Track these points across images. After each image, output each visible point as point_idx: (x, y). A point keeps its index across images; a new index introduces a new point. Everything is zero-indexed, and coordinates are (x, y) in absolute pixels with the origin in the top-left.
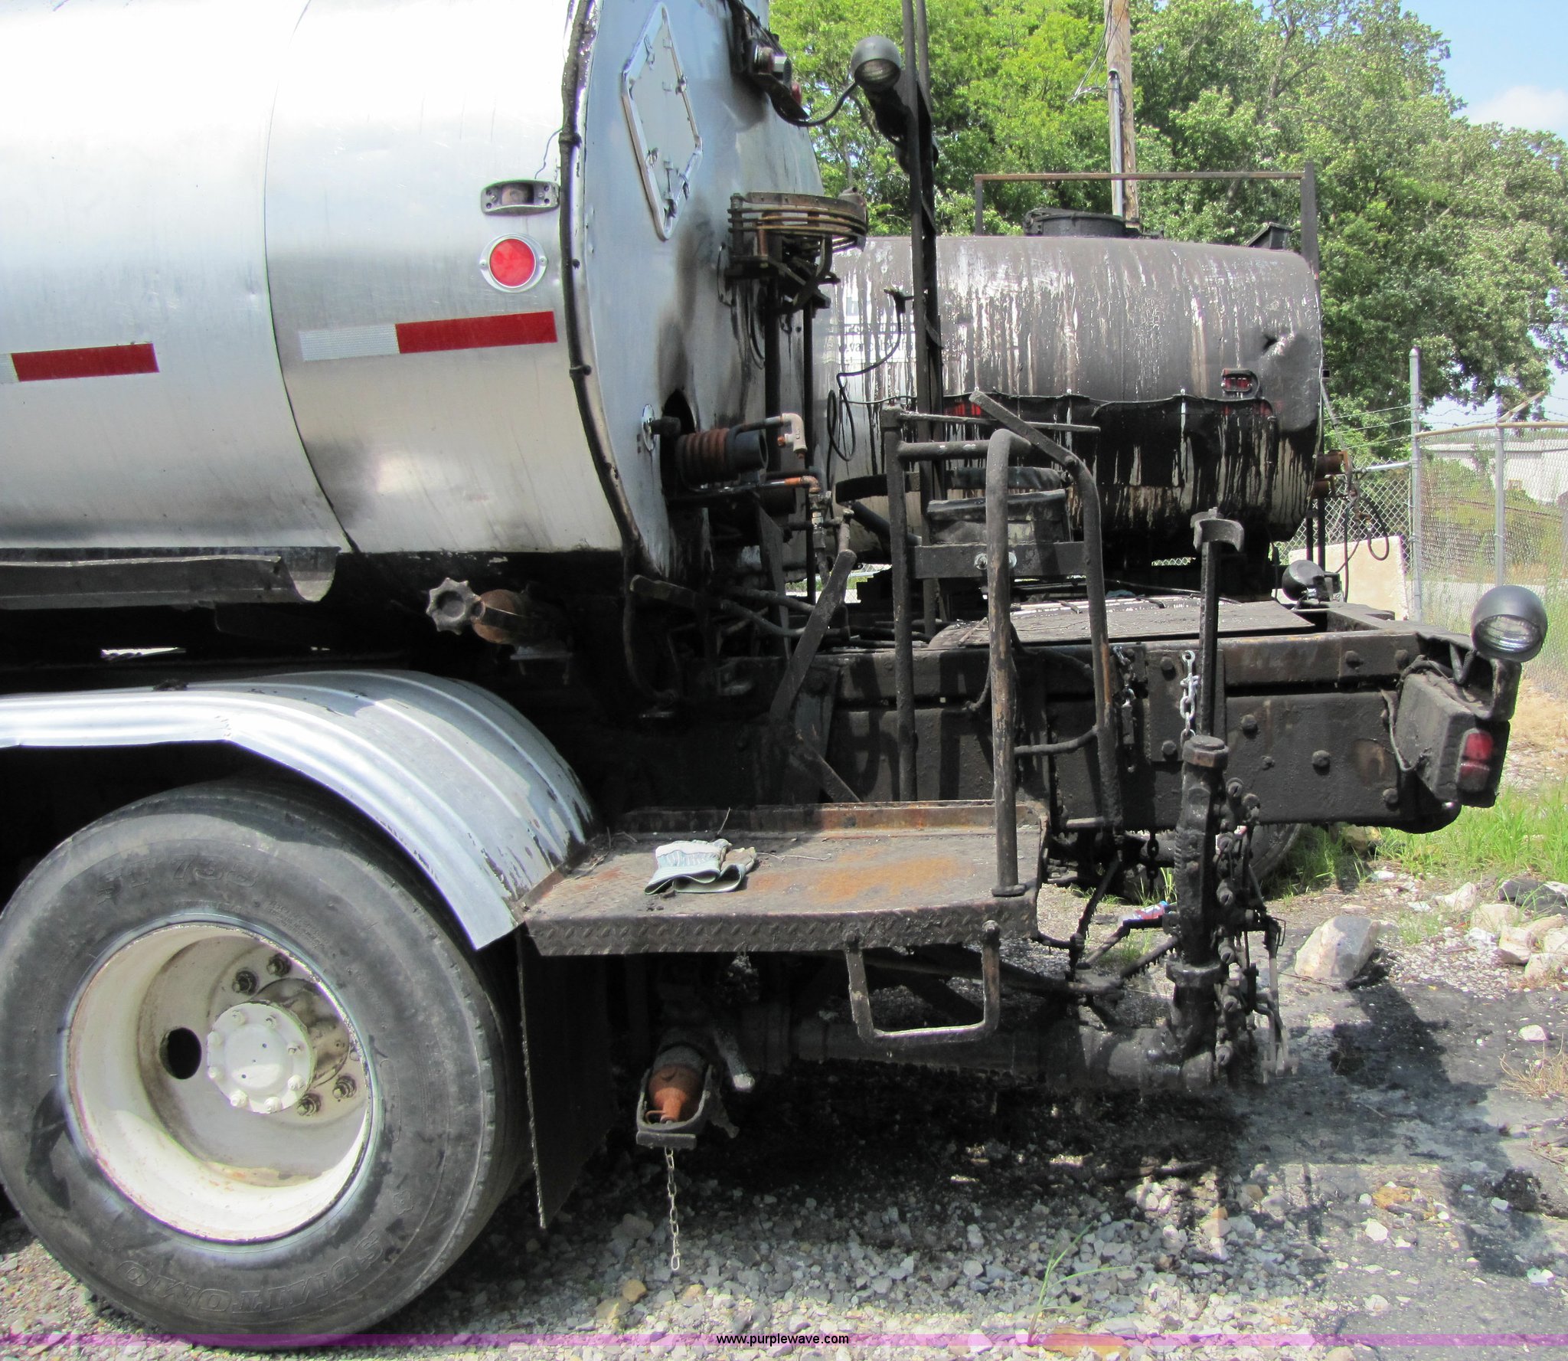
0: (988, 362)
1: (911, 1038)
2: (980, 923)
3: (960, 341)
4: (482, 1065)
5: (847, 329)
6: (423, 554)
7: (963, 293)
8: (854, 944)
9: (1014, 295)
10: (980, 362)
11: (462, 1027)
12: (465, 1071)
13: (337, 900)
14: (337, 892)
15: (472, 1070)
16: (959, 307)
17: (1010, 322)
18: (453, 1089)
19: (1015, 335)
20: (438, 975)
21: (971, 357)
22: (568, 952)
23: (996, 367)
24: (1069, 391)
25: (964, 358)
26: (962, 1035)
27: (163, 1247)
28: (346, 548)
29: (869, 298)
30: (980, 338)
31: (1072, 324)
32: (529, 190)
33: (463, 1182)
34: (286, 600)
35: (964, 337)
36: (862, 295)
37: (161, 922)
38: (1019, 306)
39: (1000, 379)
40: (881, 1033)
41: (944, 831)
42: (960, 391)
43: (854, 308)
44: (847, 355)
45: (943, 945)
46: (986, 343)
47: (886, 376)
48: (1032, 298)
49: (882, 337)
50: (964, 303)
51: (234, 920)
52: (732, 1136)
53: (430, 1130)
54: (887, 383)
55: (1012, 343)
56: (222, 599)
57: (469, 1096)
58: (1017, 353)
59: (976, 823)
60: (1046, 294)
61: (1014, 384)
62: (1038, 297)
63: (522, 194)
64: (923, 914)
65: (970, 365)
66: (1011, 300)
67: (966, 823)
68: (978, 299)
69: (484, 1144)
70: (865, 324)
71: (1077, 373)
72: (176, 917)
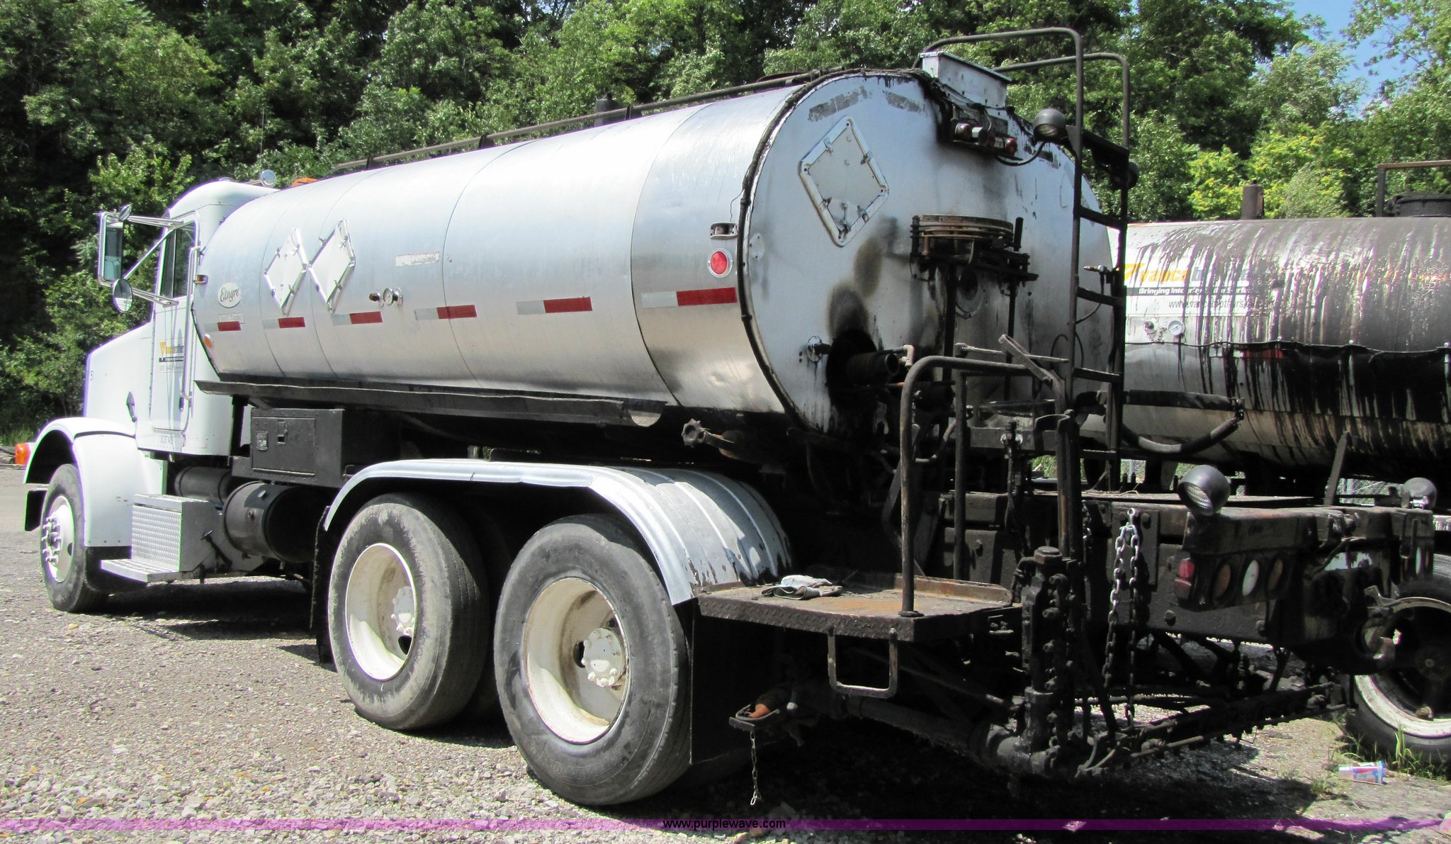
0: (1290, 318)
1: (854, 689)
2: (889, 629)
3: (1270, 302)
4: (674, 670)
5: (1190, 291)
6: (709, 409)
7: (1282, 263)
8: (831, 630)
9: (1320, 266)
10: (1284, 318)
11: (668, 648)
12: (666, 671)
13: (625, 573)
14: (627, 570)
15: (669, 671)
16: (1275, 276)
17: (1312, 287)
18: (659, 678)
19: (1313, 297)
20: (661, 620)
21: (1277, 313)
22: (712, 615)
23: (1295, 322)
24: (1351, 342)
25: (1272, 314)
26: (878, 692)
27: (544, 737)
28: (674, 403)
29: (1211, 268)
30: (1287, 299)
31: (1360, 289)
32: (726, 228)
33: (658, 730)
34: (629, 424)
35: (1274, 299)
36: (1207, 266)
37: (563, 576)
38: (1322, 275)
39: (1298, 331)
40: (840, 684)
41: (959, 598)
42: (1268, 339)
43: (1198, 275)
44: (1187, 310)
45: (870, 639)
46: (1290, 303)
47: (1214, 326)
48: (1334, 268)
49: (1214, 297)
50: (1280, 272)
51: (589, 578)
52: (799, 745)
53: (646, 698)
54: (1214, 331)
55: (1310, 303)
56: (608, 422)
57: (665, 684)
58: (1313, 311)
59: (979, 597)
60: (1345, 265)
61: (1308, 336)
62: (1339, 268)
63: (721, 230)
64: (863, 619)
65: (1276, 320)
66: (1317, 270)
67: (971, 596)
68: (1292, 268)
69: (669, 712)
70: (1203, 288)
71: (1359, 328)
72: (568, 574)
